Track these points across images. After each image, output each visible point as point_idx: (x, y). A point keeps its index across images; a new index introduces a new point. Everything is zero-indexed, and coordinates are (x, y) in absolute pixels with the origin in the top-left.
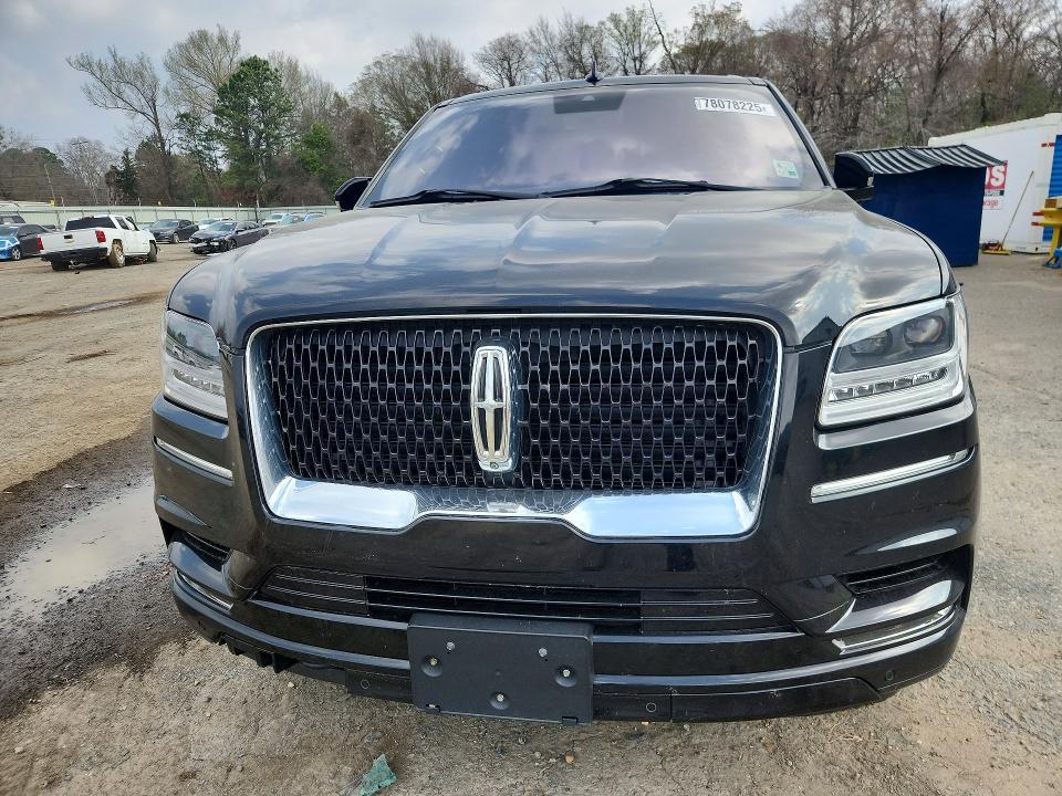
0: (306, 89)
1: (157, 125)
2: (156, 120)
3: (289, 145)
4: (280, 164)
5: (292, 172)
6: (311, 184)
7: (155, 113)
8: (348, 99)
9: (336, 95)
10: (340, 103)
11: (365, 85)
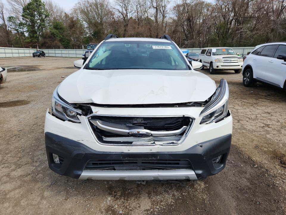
0: (55, 10)
1: (4, 20)
2: (3, 18)
3: (48, 29)
4: (45, 34)
5: (50, 37)
6: (56, 42)
7: (3, 16)
8: (69, 14)
9: (65, 13)
10: (66, 15)
11: (75, 10)
